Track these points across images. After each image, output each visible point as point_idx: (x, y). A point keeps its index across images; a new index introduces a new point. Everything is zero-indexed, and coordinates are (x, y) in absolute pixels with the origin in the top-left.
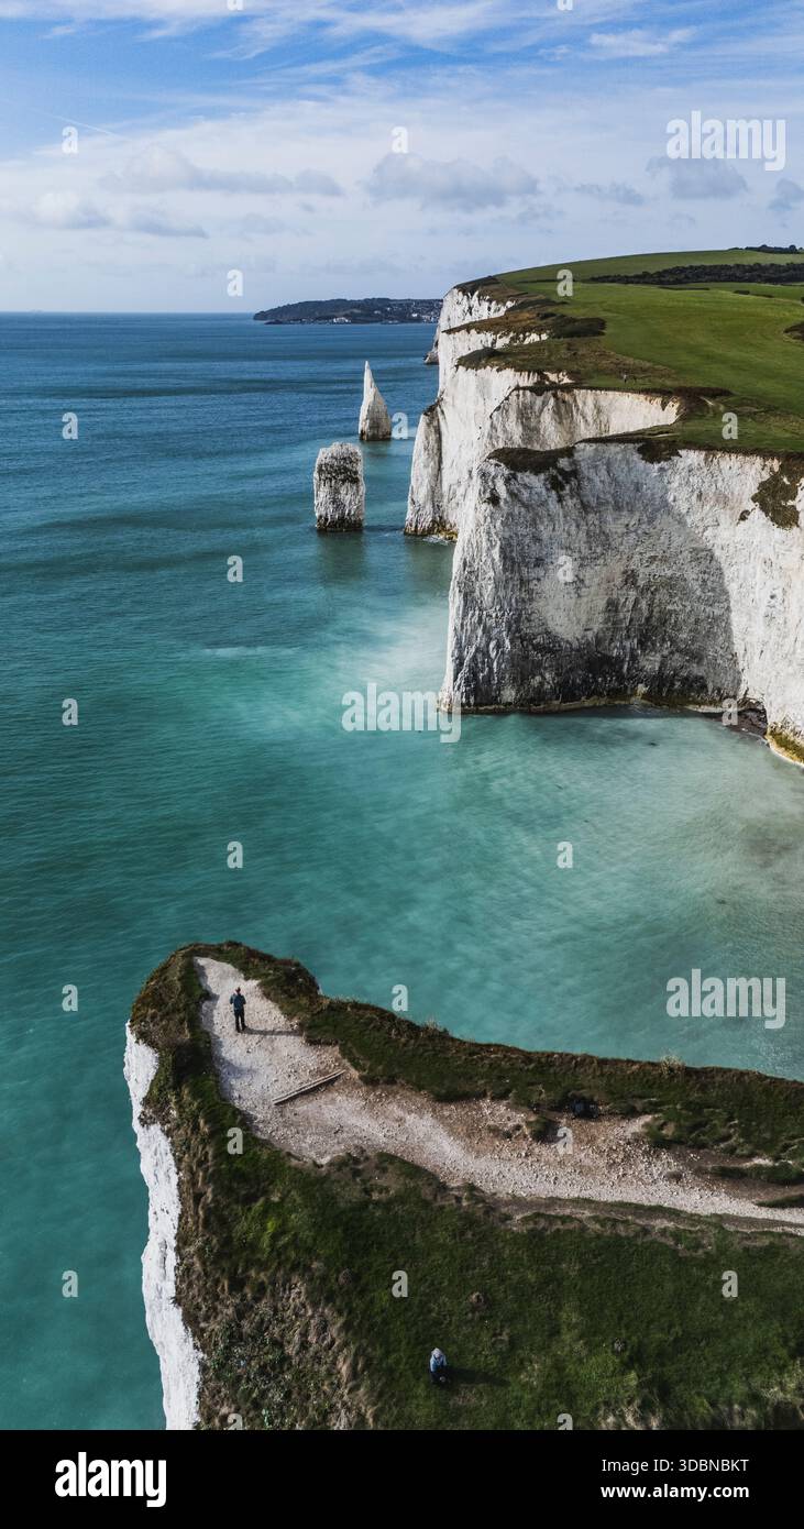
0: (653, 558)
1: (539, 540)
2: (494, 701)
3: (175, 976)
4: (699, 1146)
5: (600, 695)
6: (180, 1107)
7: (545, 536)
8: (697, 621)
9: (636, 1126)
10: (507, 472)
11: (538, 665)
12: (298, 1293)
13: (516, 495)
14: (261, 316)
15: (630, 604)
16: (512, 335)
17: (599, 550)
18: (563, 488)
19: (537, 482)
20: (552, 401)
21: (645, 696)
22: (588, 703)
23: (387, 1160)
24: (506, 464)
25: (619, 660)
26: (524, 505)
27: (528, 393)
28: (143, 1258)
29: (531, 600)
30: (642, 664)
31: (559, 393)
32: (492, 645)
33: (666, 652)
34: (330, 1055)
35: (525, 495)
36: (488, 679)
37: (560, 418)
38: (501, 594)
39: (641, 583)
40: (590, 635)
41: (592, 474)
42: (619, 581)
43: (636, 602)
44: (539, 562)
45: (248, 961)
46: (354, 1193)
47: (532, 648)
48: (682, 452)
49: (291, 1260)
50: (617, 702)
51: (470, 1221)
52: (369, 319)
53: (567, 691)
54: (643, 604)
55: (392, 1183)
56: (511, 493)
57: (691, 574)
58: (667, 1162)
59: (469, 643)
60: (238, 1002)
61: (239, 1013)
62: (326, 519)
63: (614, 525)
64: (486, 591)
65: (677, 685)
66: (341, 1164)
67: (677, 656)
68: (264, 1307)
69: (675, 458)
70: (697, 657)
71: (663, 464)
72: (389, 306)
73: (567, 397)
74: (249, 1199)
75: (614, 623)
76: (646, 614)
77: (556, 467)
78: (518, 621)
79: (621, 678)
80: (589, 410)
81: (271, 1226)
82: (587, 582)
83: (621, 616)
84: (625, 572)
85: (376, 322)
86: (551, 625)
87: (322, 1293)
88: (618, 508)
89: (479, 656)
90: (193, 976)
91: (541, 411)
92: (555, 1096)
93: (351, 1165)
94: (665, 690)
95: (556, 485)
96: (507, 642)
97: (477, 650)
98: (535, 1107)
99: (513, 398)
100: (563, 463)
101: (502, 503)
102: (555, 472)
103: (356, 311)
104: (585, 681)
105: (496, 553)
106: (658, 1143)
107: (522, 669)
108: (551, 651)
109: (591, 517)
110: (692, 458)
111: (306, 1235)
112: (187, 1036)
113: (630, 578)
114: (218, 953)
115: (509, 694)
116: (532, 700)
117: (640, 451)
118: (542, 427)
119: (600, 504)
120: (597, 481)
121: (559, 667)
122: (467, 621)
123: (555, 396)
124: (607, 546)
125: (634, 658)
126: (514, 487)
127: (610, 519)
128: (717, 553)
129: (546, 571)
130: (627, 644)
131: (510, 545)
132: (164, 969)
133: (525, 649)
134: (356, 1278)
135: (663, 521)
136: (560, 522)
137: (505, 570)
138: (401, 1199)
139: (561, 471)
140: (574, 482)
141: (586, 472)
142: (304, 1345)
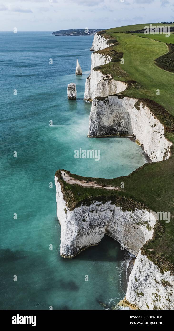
0: (120, 113)
1: (102, 111)
2: (96, 135)
3: (58, 172)
4: (99, 183)
5: (112, 134)
6: (60, 181)
7: (103, 110)
8: (127, 123)
9: (94, 182)
10: (97, 101)
11: (102, 130)
12: (70, 191)
13: (99, 104)
14: (54, 33)
15: (117, 120)
16: (105, 55)
17: (112, 112)
18: (106, 103)
19: (102, 102)
20: (108, 82)
21: (119, 134)
22: (110, 136)
23: (75, 184)
24: (97, 100)
25: (115, 129)
26: (100, 106)
27: (103, 81)
28: (56, 195)
29: (101, 120)
30: (119, 129)
31: (109, 81)
32: (95, 127)
33: (122, 128)
34: (71, 178)
35: (100, 104)
36: (95, 132)
37: (109, 85)
38: (97, 119)
39: (118, 117)
40: (111, 125)
41: (111, 101)
42: (115, 117)
43: (118, 120)
44: (102, 114)
45: (64, 171)
46: (73, 186)
47: (102, 127)
48: (124, 97)
49: (69, 189)
50: (115, 135)
51: (81, 187)
52: (78, 34)
53: (107, 134)
54: (119, 120)
55: (76, 185)
56: (98, 104)
57: (126, 116)
58: (96, 184)
59: (92, 127)
60: (64, 174)
61: (64, 175)
62: (70, 97)
63: (114, 108)
64: (95, 119)
65: (124, 132)
66: (72, 184)
67: (124, 128)
68: (67, 192)
69: (123, 98)
70: (127, 128)
71: (121, 99)
72: (83, 31)
73: (110, 81)
74: (66, 186)
75: (114, 123)
76: (119, 122)
77: (105, 100)
78: (99, 123)
79: (115, 132)
80: (114, 84)
81: (68, 187)
82: (110, 117)
83: (116, 122)
84: (116, 115)
85: (80, 35)
86: (105, 124)
87: (71, 191)
88: (115, 106)
89: (94, 129)
90: (60, 172)
91: (106, 84)
92: (89, 180)
93: (73, 184)
94: (122, 133)
95: (105, 103)
96: (98, 127)
97: (93, 128)
98: (87, 181)
99: (101, 81)
100: (106, 99)
101: (97, 105)
102: (105, 101)
103: (75, 32)
104: (110, 132)
105: (96, 113)
106: (96, 183)
107: (100, 131)
108: (105, 128)
109: (110, 107)
110: (125, 98)
111: (70, 188)
112: (60, 176)
113: (117, 116)
114: (62, 170)
115: (98, 134)
116: (102, 135)
117: (118, 97)
118: (106, 87)
119: (112, 105)
120: (111, 102)
121: (106, 130)
122: (92, 123)
123: (108, 81)
124: (113, 111)
125: (117, 128)
126: (98, 103)
127: (113, 107)
128: (129, 113)
129: (104, 116)
130: (116, 126)
131: (98, 112)
132: (57, 171)
133: (100, 127)
134: (73, 190)
135: (121, 108)
136: (106, 109)
137: (97, 116)
138: (76, 186)
139: (106, 100)
140: (108, 102)
141: (109, 100)
142: (70, 193)
